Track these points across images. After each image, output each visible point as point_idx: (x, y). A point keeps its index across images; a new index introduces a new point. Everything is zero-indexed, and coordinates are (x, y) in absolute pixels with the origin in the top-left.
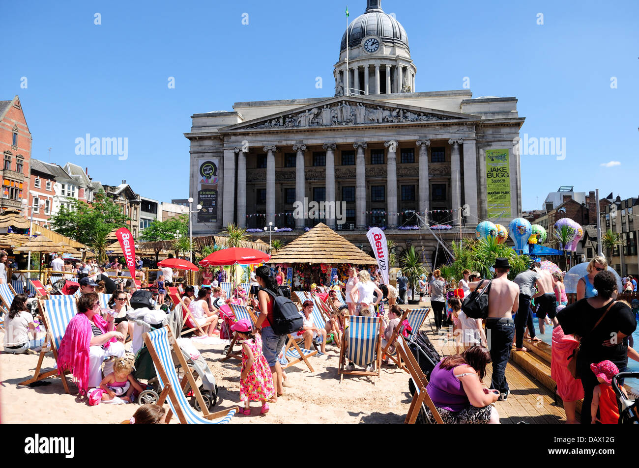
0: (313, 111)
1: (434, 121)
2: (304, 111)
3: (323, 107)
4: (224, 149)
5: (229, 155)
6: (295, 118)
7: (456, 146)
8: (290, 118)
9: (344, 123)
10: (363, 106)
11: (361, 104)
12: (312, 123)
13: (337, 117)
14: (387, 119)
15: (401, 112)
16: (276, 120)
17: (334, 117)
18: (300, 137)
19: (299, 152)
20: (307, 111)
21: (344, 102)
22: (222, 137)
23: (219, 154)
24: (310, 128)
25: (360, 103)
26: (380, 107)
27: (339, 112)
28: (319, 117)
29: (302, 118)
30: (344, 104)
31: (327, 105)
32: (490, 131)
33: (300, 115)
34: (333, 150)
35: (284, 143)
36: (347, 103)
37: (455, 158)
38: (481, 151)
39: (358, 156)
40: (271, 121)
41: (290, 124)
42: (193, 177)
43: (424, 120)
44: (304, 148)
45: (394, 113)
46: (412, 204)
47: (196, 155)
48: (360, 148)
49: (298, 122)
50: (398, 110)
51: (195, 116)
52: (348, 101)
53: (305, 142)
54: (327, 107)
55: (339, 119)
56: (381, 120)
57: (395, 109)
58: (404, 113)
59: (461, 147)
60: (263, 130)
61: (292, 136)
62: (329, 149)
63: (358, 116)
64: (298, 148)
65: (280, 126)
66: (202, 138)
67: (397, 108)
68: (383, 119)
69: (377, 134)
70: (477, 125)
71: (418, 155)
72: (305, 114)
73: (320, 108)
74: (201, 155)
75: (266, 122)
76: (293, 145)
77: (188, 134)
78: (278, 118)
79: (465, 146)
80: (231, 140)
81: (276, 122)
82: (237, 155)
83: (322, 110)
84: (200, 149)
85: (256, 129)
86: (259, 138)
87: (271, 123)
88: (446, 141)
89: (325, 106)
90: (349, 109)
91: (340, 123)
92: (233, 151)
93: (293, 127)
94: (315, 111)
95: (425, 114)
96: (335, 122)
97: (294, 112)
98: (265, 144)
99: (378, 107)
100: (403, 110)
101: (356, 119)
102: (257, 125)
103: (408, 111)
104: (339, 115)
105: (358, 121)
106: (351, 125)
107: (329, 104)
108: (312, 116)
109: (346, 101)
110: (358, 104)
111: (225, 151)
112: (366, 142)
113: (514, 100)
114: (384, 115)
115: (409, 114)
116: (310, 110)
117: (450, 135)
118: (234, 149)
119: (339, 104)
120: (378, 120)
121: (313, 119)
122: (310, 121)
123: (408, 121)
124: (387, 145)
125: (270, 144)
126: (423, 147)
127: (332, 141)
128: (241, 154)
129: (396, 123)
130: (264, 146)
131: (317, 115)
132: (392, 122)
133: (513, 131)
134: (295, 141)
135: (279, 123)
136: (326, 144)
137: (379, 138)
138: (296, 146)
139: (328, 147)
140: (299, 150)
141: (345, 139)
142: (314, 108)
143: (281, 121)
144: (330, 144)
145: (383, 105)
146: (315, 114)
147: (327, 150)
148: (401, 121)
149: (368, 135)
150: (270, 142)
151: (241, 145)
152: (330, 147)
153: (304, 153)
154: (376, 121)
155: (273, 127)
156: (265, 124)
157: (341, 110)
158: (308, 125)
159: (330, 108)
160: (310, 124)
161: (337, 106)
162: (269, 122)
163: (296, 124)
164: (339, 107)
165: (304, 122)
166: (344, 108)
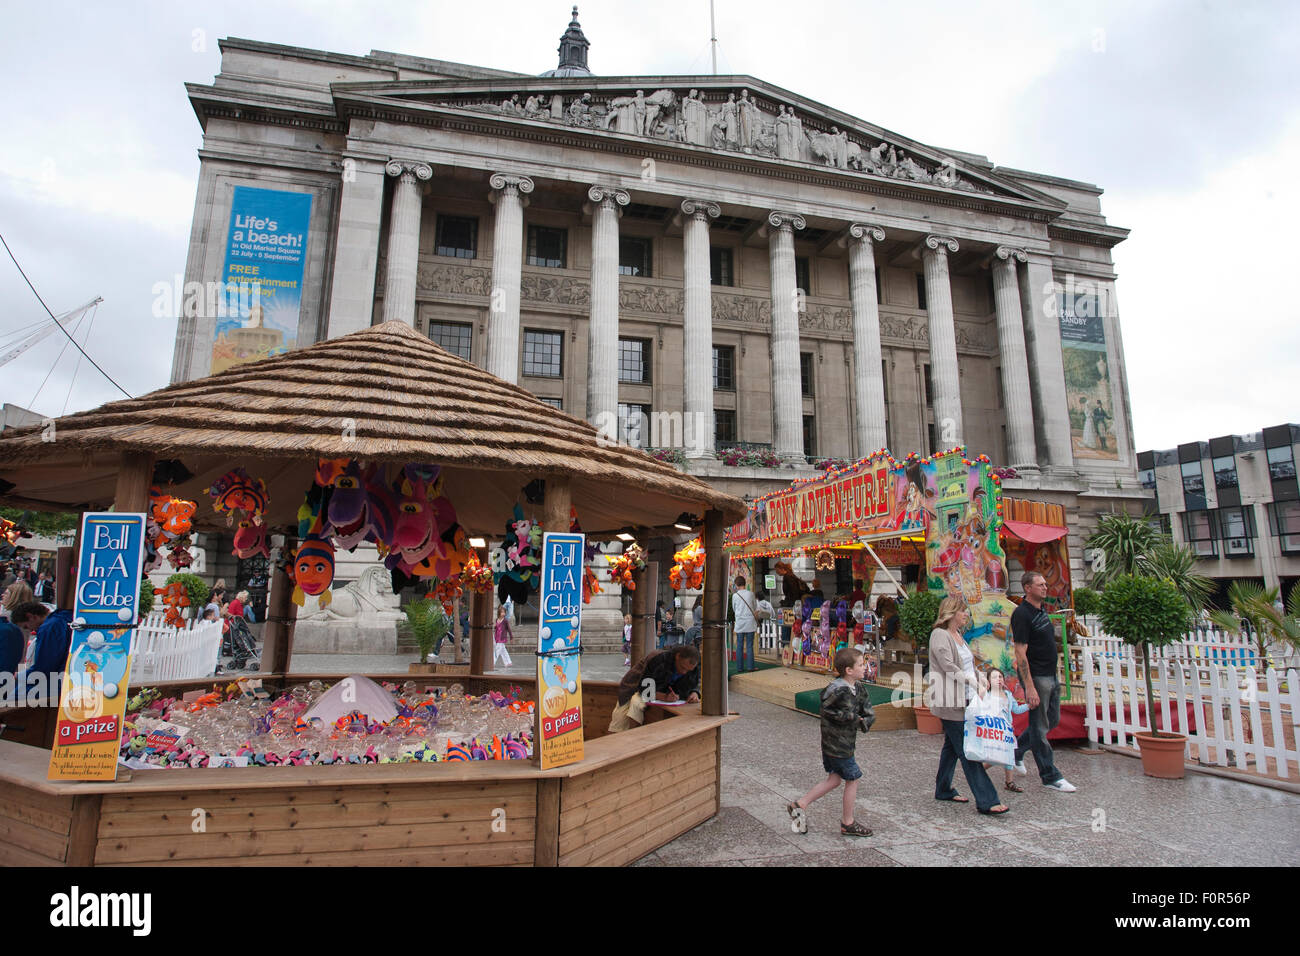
0: (656, 97)
1: (966, 190)
2: (632, 93)
3: (686, 92)
6: (600, 108)
7: (1012, 267)
10: (794, 116)
11: (791, 109)
13: (725, 130)
14: (860, 163)
15: (892, 151)
16: (541, 98)
18: (612, 165)
19: (608, 210)
21: (745, 92)
22: (337, 120)
23: (316, 178)
24: (650, 142)
25: (787, 105)
26: (842, 128)
27: (731, 117)
28: (673, 119)
29: (624, 109)
30: (744, 100)
31: (699, 90)
33: (617, 101)
34: (710, 220)
35: (560, 175)
37: (1008, 296)
39: (779, 249)
40: (523, 97)
42: (204, 240)
44: (625, 200)
45: (876, 152)
47: (228, 168)
48: (787, 228)
49: (608, 119)
50: (884, 146)
51: (231, 45)
53: (628, 183)
54: (697, 98)
55: (732, 136)
56: (843, 164)
57: (878, 142)
58: (899, 159)
59: (1021, 267)
60: (495, 118)
61: (588, 158)
62: (700, 216)
63: (783, 139)
64: (605, 198)
65: (551, 117)
66: (254, 116)
68: (849, 163)
69: (829, 201)
72: (635, 99)
74: (246, 170)
75: (508, 96)
76: (590, 186)
77: (201, 88)
78: (549, 95)
79: (1030, 269)
80: (373, 135)
81: (541, 106)
82: (391, 184)
83: (685, 100)
84: (244, 151)
85: (472, 110)
86: (477, 144)
88: (992, 249)
89: (693, 93)
91: (736, 147)
92: (380, 169)
94: (664, 97)
97: (601, 87)
98: (493, 165)
99: (835, 129)
100: (897, 149)
101: (778, 145)
102: (473, 98)
103: (908, 154)
105: (785, 152)
106: (767, 158)
107: (707, 90)
108: (653, 111)
110: (782, 108)
112: (803, 215)
115: (909, 163)
116: (648, 92)
117: (1003, 236)
118: (384, 163)
119: (732, 96)
120: (836, 160)
121: (655, 119)
122: (648, 124)
123: (910, 178)
124: (856, 232)
125: (512, 168)
126: (942, 257)
127: (707, 195)
128: (408, 179)
129: (880, 175)
130: (492, 172)
131: (666, 112)
132: (870, 171)
133: (1102, 257)
134: (596, 175)
135: (550, 108)
136: (692, 201)
137: (835, 210)
138: (600, 188)
139: (697, 210)
140: (608, 203)
141: (744, 196)
142: (660, 89)
143: (557, 103)
144: (703, 202)
145: (850, 125)
146: (662, 108)
147: (691, 217)
148: (895, 175)
149: (808, 198)
150: (512, 163)
151: (406, 155)
152: (704, 210)
153: (622, 216)
154: (833, 162)
155: (530, 115)
156: (506, 102)
157: (738, 113)
158: (641, 133)
159: (704, 101)
160: (647, 132)
161: (727, 101)
162: (515, 97)
163: (604, 123)
164: (731, 104)
165: (629, 123)
166: (746, 110)
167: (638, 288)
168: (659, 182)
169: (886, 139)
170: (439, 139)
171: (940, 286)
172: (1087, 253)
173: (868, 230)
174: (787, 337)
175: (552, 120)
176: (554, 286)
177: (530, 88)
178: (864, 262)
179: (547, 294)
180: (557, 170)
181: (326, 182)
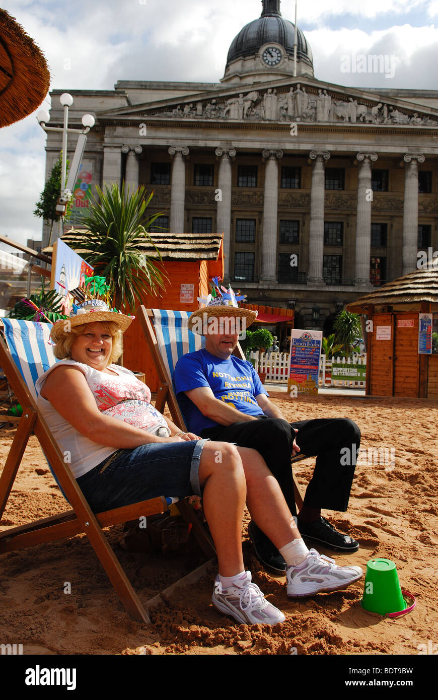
0: (250, 96)
1: (432, 125)
2: (237, 96)
3: (266, 91)
4: (105, 147)
5: (112, 157)
6: (222, 106)
8: (214, 104)
9: (298, 119)
10: (327, 95)
11: (325, 92)
12: (247, 115)
13: (287, 109)
14: (364, 118)
15: (385, 108)
16: (191, 105)
17: (282, 108)
18: (227, 136)
19: (225, 160)
20: (241, 95)
21: (299, 86)
23: (94, 155)
24: (246, 122)
25: (323, 89)
26: (354, 98)
27: (290, 101)
28: (258, 107)
29: (233, 106)
30: (298, 90)
31: (273, 89)
33: (229, 101)
34: (277, 159)
35: (201, 144)
36: (304, 89)
39: (316, 171)
40: (182, 106)
41: (213, 113)
43: (418, 124)
44: (233, 153)
45: (375, 110)
46: (382, 251)
47: (57, 154)
48: (320, 159)
49: (225, 111)
50: (380, 105)
52: (306, 86)
53: (235, 144)
54: (272, 92)
55: (290, 112)
56: (354, 119)
57: (376, 103)
58: (389, 111)
60: (169, 119)
61: (215, 134)
62: (273, 158)
63: (320, 109)
64: (223, 153)
65: (196, 115)
67: (379, 103)
68: (358, 118)
69: (346, 141)
71: (404, 177)
72: (238, 99)
73: (262, 92)
75: (175, 107)
76: (216, 148)
78: (195, 103)
80: (116, 134)
81: (191, 109)
82: (125, 157)
83: (265, 95)
85: (159, 117)
86: (162, 133)
87: (183, 110)
89: (270, 91)
90: (306, 99)
91: (291, 118)
92: (119, 150)
93: (218, 118)
94: (254, 96)
96: (284, 116)
97: (221, 95)
98: (171, 142)
99: (351, 99)
100: (388, 106)
101: (316, 114)
102: (160, 110)
103: (395, 108)
104: (290, 106)
106: (308, 123)
107: (277, 88)
108: (248, 104)
109: (302, 85)
110: (320, 91)
111: (106, 150)
112: (329, 151)
114: (359, 112)
115: (396, 113)
116: (245, 94)
118: (121, 147)
119: (292, 89)
120: (350, 118)
121: (249, 108)
122: (245, 112)
123: (394, 123)
124: (360, 157)
125: (179, 143)
126: (414, 166)
127: (276, 146)
128: (132, 154)
129: (376, 124)
130: (170, 146)
131: (255, 104)
132: (370, 122)
134: (219, 142)
135: (196, 110)
136: (268, 150)
137: (349, 146)
138: (221, 149)
139: (271, 155)
140: (225, 156)
141: (297, 144)
142: (252, 92)
143: (199, 107)
144: (274, 150)
145: (359, 96)
146: (253, 102)
147: (268, 159)
148: (385, 122)
149: (333, 141)
150: (179, 141)
151: (131, 142)
152: (274, 154)
153: (232, 161)
154: (347, 119)
155: (186, 115)
156: (174, 110)
157: (294, 98)
158: (241, 117)
159: (276, 94)
160: (245, 116)
161: (289, 91)
162: (179, 107)
163: (223, 114)
164: (291, 93)
165: (235, 112)
166: (298, 96)
167: (249, 193)
168: (251, 142)
169: (382, 101)
171: (411, 183)
173: (367, 156)
174: (316, 218)
175: (197, 117)
176: (207, 196)
177: (186, 101)
178: (365, 174)
179: (204, 200)
180: (200, 141)
181: (98, 157)
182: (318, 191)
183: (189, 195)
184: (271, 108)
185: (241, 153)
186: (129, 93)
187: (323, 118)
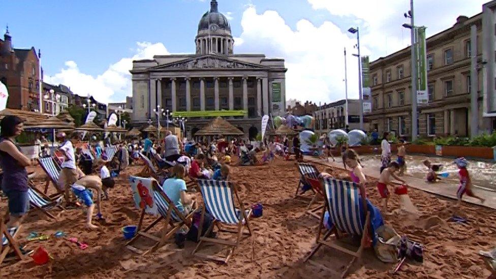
1: (249, 68)
4: (150, 79)
5: (153, 82)
6: (185, 64)
7: (259, 80)
8: (183, 64)
10: (218, 60)
12: (193, 67)
14: (229, 66)
15: (235, 63)
16: (176, 65)
17: (204, 64)
18: (188, 73)
19: (188, 81)
21: (209, 57)
22: (149, 72)
24: (193, 69)
29: (189, 64)
32: (273, 74)
33: (187, 63)
34: (204, 80)
35: (180, 76)
37: (259, 86)
38: (270, 83)
39: (215, 83)
40: (174, 65)
41: (183, 67)
43: (245, 67)
45: (232, 64)
47: (136, 81)
48: (217, 79)
49: (187, 66)
51: (134, 62)
53: (190, 76)
55: (207, 65)
56: (226, 67)
57: (232, 62)
58: (237, 64)
59: (261, 81)
60: (169, 69)
61: (185, 73)
63: (216, 64)
64: (187, 79)
66: (138, 73)
67: (234, 61)
69: (224, 73)
70: (269, 71)
71: (243, 83)
73: (198, 59)
74: (138, 82)
75: (171, 65)
76: (184, 77)
77: (131, 71)
79: (263, 81)
80: (153, 75)
82: (157, 82)
84: (138, 78)
85: (165, 69)
86: (167, 73)
88: (255, 77)
90: (211, 61)
91: (207, 67)
92: (155, 80)
93: (185, 68)
94: (195, 61)
95: (246, 65)
96: (204, 67)
97: (185, 61)
98: (170, 76)
101: (214, 65)
104: (206, 63)
106: (212, 69)
107: (202, 58)
108: (193, 63)
110: (215, 58)
112: (219, 77)
113: (283, 60)
114: (228, 64)
115: (239, 64)
116: (193, 60)
117: (257, 75)
121: (194, 65)
123: (239, 67)
124: (229, 78)
125: (173, 76)
126: (245, 80)
127: (203, 76)
128: (159, 81)
129: (233, 68)
130: (170, 78)
131: (196, 63)
132: (231, 67)
133: (283, 74)
137: (225, 75)
141: (209, 75)
143: (179, 65)
147: (201, 80)
148: (235, 67)
149: (220, 74)
151: (158, 77)
152: (202, 78)
153: (190, 81)
155: (174, 68)
168: (195, 75)
170: (161, 74)
171: (245, 86)
172: (280, 74)
173: (231, 78)
175: (178, 68)
178: (231, 83)
181: (148, 82)
182: (217, 89)
183: (177, 91)
184: (200, 65)
185: (192, 78)
186: (157, 60)
187: (217, 66)
